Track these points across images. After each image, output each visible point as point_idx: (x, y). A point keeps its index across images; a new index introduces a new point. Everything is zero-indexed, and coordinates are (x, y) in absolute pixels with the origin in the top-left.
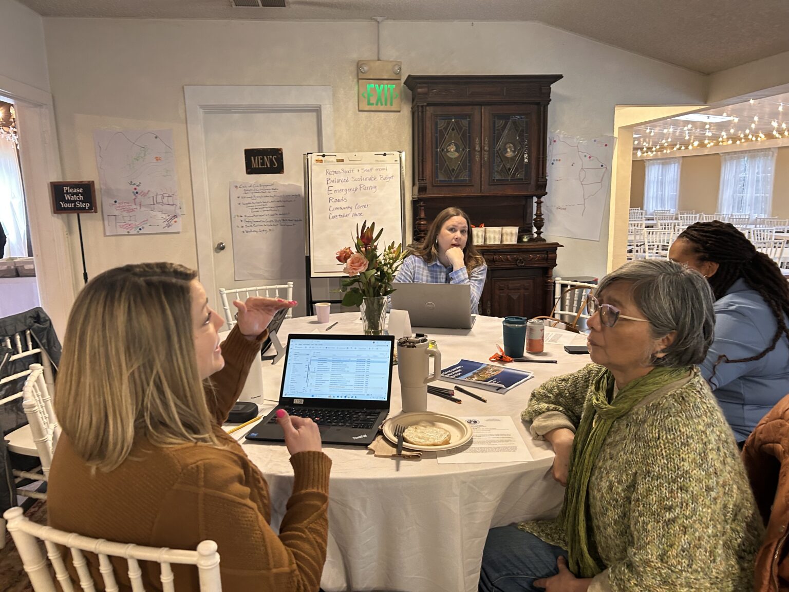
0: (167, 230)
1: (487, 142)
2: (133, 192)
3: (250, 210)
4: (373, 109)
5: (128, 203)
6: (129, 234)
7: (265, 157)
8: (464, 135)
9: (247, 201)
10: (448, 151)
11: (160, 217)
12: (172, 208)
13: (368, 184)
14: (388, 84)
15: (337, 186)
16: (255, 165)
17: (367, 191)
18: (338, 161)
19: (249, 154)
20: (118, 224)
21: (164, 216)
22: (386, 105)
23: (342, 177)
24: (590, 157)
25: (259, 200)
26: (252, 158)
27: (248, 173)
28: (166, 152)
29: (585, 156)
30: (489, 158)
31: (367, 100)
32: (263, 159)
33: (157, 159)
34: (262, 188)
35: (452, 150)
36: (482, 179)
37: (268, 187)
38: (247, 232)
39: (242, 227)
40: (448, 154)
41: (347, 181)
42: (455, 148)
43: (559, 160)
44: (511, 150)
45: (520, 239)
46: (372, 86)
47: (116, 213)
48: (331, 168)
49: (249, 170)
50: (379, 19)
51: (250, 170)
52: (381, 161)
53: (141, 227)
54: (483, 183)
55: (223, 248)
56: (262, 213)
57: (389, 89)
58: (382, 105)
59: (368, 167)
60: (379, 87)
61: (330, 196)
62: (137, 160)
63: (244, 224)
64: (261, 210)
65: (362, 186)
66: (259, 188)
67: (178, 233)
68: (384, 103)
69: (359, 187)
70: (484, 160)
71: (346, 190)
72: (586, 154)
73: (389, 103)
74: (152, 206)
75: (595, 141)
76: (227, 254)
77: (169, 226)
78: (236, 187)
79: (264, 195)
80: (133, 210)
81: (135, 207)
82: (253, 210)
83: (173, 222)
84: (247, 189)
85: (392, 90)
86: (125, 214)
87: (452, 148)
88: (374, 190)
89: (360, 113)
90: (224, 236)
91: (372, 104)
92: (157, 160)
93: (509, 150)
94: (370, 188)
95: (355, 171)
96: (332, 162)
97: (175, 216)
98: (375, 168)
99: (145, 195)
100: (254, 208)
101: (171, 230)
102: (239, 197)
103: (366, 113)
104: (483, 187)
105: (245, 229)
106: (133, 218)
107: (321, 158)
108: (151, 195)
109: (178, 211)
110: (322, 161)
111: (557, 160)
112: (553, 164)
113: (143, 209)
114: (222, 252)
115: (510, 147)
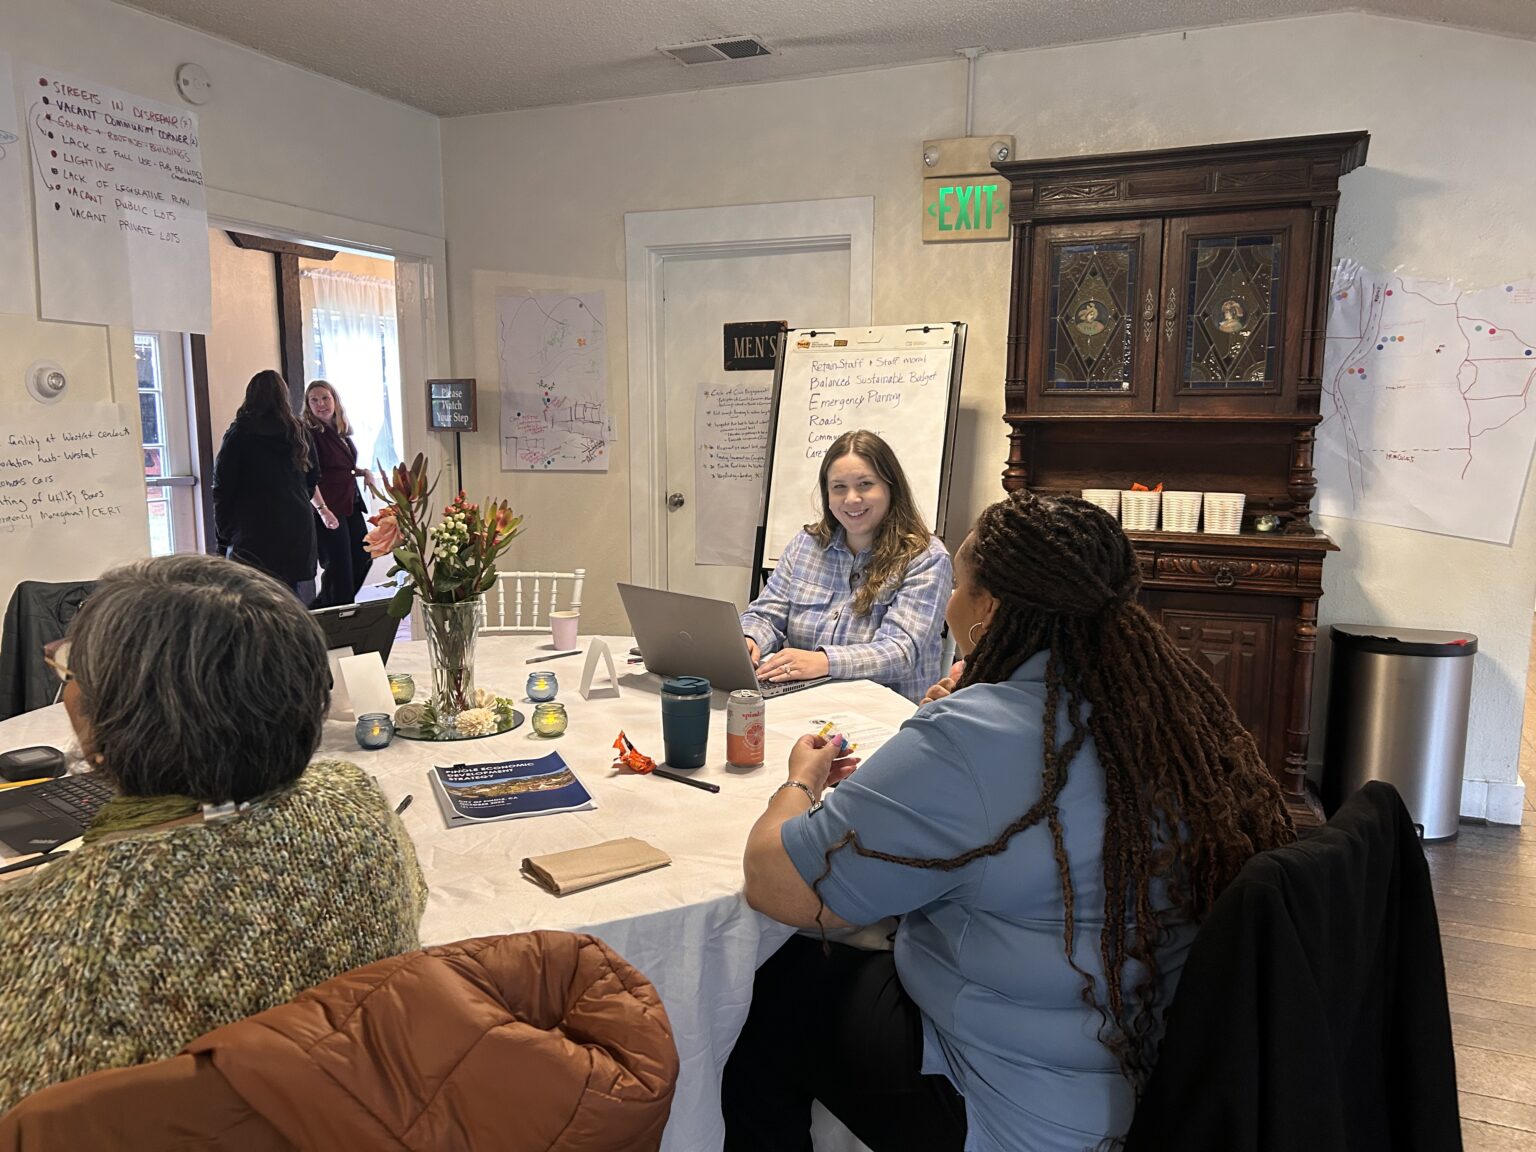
0: (587, 466)
1: (1173, 299)
2: (544, 399)
3: (727, 437)
4: (950, 238)
5: (536, 417)
6: (533, 470)
7: (757, 339)
8: (1118, 285)
9: (722, 420)
10: (1079, 321)
11: (579, 442)
12: (598, 427)
13: (885, 389)
14: (982, 184)
15: (828, 394)
16: (739, 354)
17: (883, 404)
18: (839, 343)
19: (733, 332)
20: (520, 452)
21: (584, 441)
22: (977, 227)
23: (838, 375)
24: (1492, 332)
25: (742, 418)
26: (736, 339)
27: (728, 368)
28: (594, 332)
29: (1479, 328)
30: (1176, 336)
31: (938, 220)
32: (753, 342)
33: (581, 342)
34: (749, 396)
35: (1090, 317)
36: (1159, 382)
37: (758, 395)
38: (720, 477)
39: (712, 467)
40: (1080, 327)
41: (847, 383)
42: (1095, 313)
43: (1401, 339)
44: (1234, 316)
45: (1248, 523)
46: (950, 190)
47: (518, 433)
48: (823, 357)
49: (729, 363)
50: (971, 52)
51: (733, 363)
52: (916, 343)
53: (550, 460)
54: (1159, 391)
55: (681, 503)
56: (746, 443)
57: (984, 194)
58: (968, 227)
59: (889, 356)
60: (964, 191)
61: (813, 413)
62: (552, 344)
63: (715, 462)
64: (744, 436)
65: (873, 393)
66: (743, 397)
67: (605, 472)
68: (973, 226)
69: (866, 397)
70: (1166, 339)
71: (842, 402)
72: (1479, 323)
73: (983, 224)
74: (569, 423)
75: (1509, 289)
76: (685, 516)
77: (590, 459)
78: (706, 393)
79: (752, 408)
80: (541, 430)
81: (543, 423)
82: (732, 437)
83: (597, 453)
84: (725, 398)
85: (990, 196)
86: (530, 435)
87: (1091, 313)
88: (895, 401)
89: (927, 246)
90: (682, 482)
91: (949, 228)
92: (580, 345)
93: (1229, 316)
94: (889, 397)
95: (866, 362)
96: (826, 345)
97: (602, 443)
98: (902, 359)
99: (559, 404)
100: (734, 432)
101: (593, 466)
102: (709, 413)
103: (938, 247)
104: (1158, 399)
105: (716, 471)
106: (540, 444)
107: (808, 338)
108: (567, 404)
109: (606, 434)
110: (808, 344)
111: (1393, 339)
112: (1380, 347)
113: (557, 428)
114: (679, 511)
115: (1232, 310)
